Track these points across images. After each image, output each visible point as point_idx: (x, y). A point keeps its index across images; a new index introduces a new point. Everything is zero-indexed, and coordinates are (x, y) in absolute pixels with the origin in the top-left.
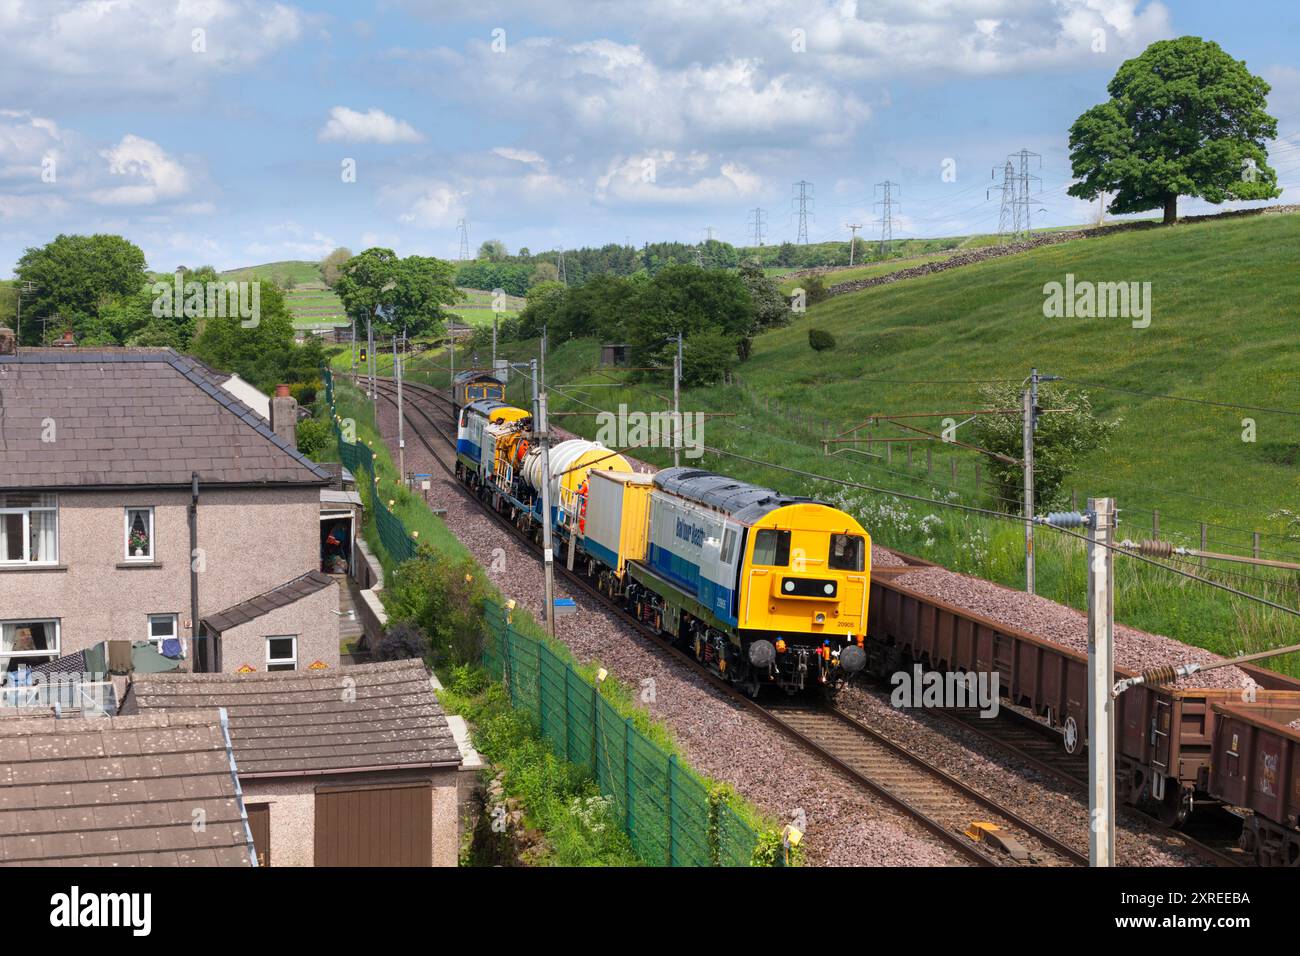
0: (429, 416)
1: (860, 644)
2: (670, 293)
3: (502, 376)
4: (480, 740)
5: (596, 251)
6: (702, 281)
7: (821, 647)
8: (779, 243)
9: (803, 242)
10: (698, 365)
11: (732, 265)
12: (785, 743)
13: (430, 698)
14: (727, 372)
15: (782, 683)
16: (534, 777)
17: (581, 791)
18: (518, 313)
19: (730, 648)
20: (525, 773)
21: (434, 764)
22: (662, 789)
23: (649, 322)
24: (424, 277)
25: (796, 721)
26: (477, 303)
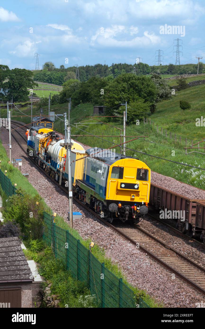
0: (22, 135)
1: (147, 205)
2: (122, 85)
3: (52, 119)
4: (41, 270)
5: (92, 67)
6: (136, 80)
7: (134, 206)
8: (168, 64)
9: (178, 64)
10: (133, 115)
11: (148, 73)
12: (168, 273)
13: (21, 253)
14: (146, 118)
15: (121, 218)
16: (64, 286)
17: (83, 292)
18: (59, 92)
19: (104, 206)
20: (60, 285)
21: (22, 281)
22: (116, 292)
23: (114, 97)
24: (21, 77)
25: (172, 264)
26: (43, 88)
